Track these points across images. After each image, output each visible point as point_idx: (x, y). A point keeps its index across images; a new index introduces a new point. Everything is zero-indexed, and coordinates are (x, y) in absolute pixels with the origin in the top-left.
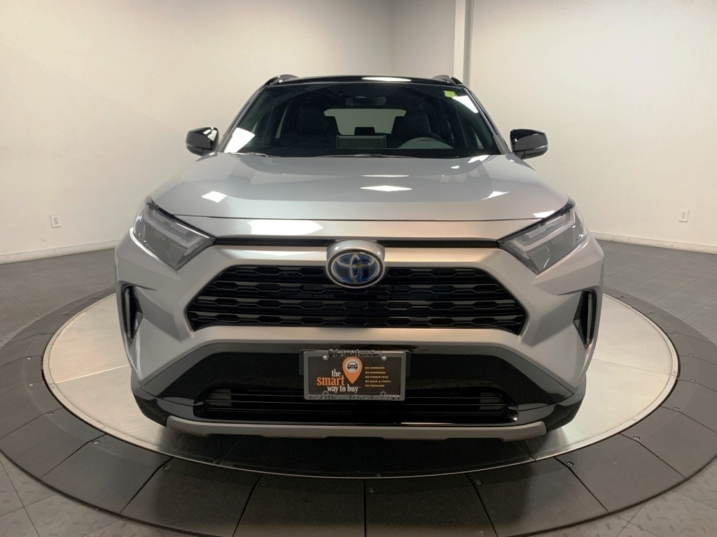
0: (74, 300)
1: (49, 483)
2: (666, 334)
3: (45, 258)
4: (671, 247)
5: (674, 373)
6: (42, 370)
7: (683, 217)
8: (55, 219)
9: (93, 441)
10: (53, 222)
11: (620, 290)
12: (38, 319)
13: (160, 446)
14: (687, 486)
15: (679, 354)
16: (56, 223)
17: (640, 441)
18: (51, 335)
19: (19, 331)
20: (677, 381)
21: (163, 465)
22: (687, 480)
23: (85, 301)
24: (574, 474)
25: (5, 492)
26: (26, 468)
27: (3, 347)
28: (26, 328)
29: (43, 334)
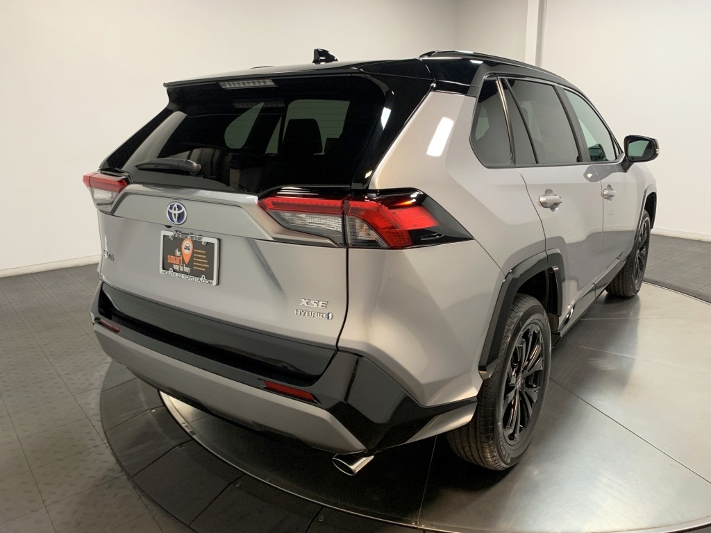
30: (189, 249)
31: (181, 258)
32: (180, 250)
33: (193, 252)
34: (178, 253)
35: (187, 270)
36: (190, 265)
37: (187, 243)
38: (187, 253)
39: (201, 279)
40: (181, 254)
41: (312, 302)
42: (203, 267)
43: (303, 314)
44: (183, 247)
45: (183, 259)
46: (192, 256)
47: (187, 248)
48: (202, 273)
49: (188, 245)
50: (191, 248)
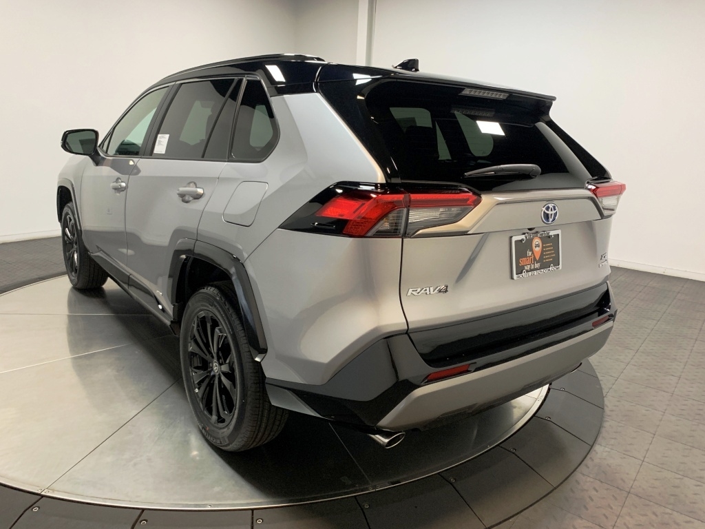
30: (539, 246)
31: (533, 257)
33: (543, 247)
34: (530, 253)
35: (537, 265)
36: (541, 260)
37: (537, 241)
38: (537, 250)
39: (550, 268)
40: (533, 253)
42: (552, 257)
44: (534, 246)
45: (535, 258)
46: (542, 251)
47: (537, 246)
48: (551, 262)
49: (537, 243)
50: (541, 245)
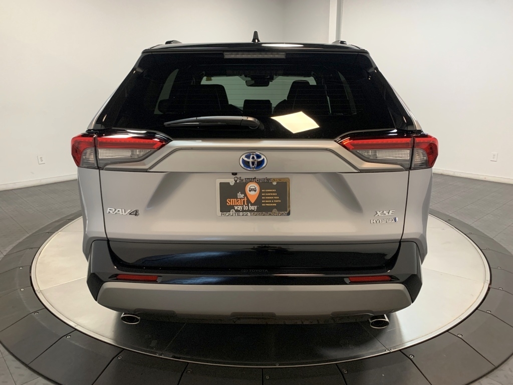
0: (54, 221)
1: (34, 368)
2: (481, 250)
3: (34, 186)
4: (484, 179)
5: (488, 281)
6: (31, 277)
7: (494, 158)
8: (41, 158)
9: (66, 335)
10: (40, 160)
11: (448, 214)
12: (28, 235)
13: (115, 340)
14: (496, 372)
15: (491, 267)
16: (42, 161)
17: (462, 338)
18: (37, 249)
19: (14, 245)
20: (489, 289)
21: (117, 356)
22: (496, 368)
23: (62, 222)
24: (415, 365)
25: (3, 374)
26: (18, 356)
27: (3, 258)
28: (20, 243)
29: (32, 248)
30: (255, 191)
31: (246, 199)
32: (244, 192)
34: (240, 195)
35: (254, 207)
36: (258, 201)
37: (252, 186)
39: (273, 213)
41: (385, 212)
42: (275, 203)
43: (378, 222)
44: (247, 189)
45: (248, 200)
46: (260, 196)
47: (252, 190)
48: (273, 207)
50: (258, 189)
